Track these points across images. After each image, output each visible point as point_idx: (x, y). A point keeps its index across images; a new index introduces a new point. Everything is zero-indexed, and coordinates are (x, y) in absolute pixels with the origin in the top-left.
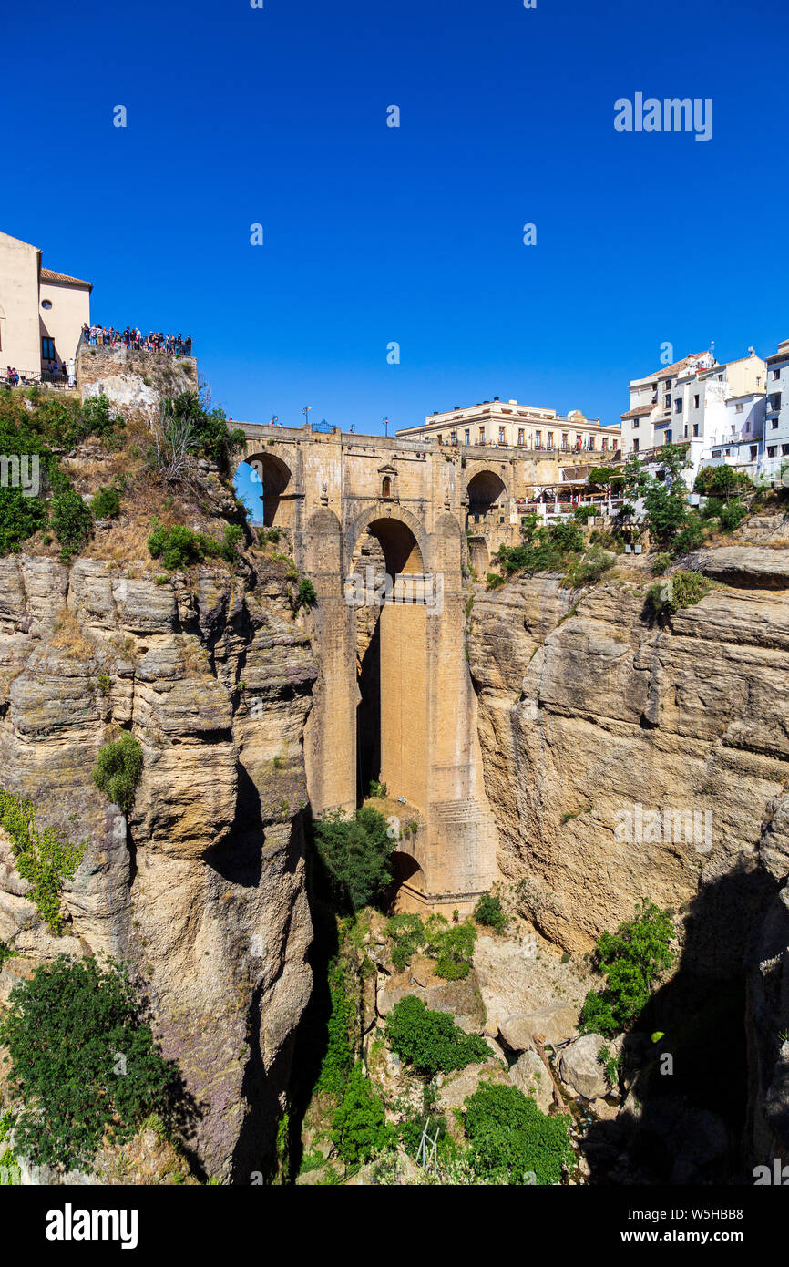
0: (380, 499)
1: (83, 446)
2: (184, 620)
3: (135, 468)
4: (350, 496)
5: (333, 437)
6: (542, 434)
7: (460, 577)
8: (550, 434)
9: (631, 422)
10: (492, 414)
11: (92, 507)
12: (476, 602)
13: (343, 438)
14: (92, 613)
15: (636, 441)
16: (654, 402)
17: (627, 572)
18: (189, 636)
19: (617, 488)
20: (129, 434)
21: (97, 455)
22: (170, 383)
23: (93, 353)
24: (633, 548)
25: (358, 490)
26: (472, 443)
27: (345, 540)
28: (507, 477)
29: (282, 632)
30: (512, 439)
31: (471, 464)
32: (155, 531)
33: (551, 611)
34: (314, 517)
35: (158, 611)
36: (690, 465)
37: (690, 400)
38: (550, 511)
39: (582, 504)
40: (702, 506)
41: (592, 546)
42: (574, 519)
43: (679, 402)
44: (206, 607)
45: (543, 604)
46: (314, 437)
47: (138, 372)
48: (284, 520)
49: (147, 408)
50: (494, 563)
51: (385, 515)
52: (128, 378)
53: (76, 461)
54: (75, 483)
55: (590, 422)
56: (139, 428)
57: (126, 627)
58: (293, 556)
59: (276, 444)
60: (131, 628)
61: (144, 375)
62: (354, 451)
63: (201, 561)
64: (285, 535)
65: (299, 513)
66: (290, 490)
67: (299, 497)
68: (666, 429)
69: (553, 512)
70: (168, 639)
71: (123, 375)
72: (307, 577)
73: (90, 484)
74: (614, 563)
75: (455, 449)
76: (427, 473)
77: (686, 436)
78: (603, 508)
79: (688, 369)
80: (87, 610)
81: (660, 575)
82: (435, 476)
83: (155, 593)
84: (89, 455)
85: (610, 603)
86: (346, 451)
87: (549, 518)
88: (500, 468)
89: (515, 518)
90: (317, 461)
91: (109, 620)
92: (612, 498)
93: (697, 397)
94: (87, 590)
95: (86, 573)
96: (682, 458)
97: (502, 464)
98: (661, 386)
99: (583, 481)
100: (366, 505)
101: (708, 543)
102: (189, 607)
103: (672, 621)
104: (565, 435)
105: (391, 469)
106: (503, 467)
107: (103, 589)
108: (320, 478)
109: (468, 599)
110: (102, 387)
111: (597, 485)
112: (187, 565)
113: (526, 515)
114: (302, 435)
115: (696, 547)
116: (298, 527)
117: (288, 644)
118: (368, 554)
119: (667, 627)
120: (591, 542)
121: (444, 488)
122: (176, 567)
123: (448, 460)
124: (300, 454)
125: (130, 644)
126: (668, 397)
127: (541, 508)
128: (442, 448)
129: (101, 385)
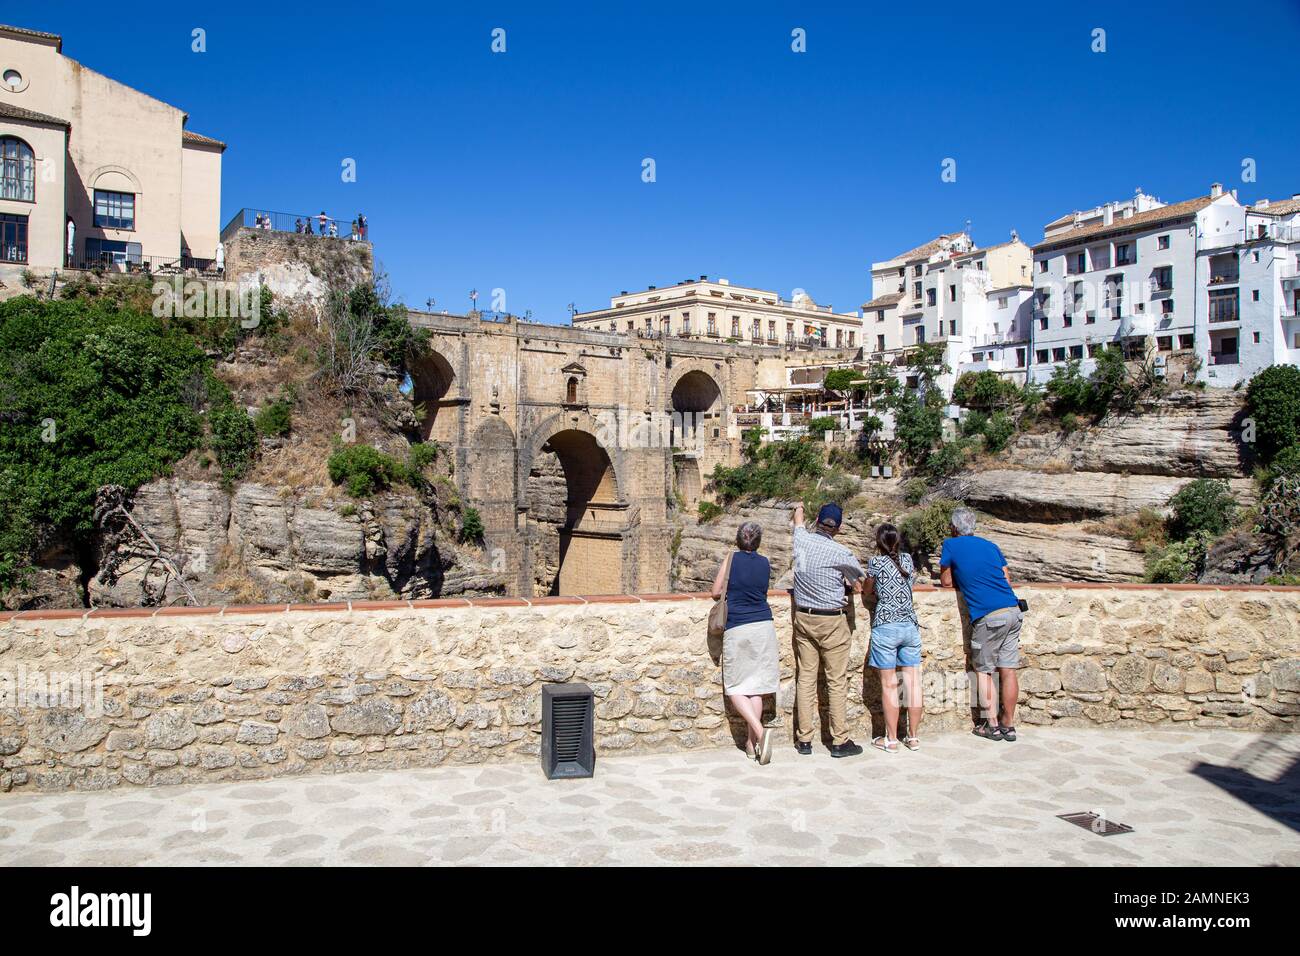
0: (564, 406)
1: (242, 348)
2: (372, 557)
3: (305, 375)
4: (526, 402)
5: (507, 328)
6: (762, 323)
7: (664, 505)
8: (772, 323)
9: (874, 315)
10: (699, 297)
11: (257, 422)
12: (684, 537)
13: (519, 328)
14: (263, 549)
15: (881, 338)
16: (902, 290)
17: (874, 500)
18: (377, 578)
19: (859, 396)
20: (295, 333)
21: (259, 359)
22: (341, 272)
23: (254, 238)
24: (881, 471)
25: (537, 395)
26: (674, 333)
27: (520, 458)
28: (722, 378)
29: (473, 574)
30: (724, 329)
31: (677, 362)
32: (336, 451)
33: (781, 550)
34: (482, 428)
35: (345, 547)
36: (949, 371)
37: (945, 292)
38: (777, 422)
39: (817, 415)
40: (963, 420)
41: (830, 467)
42: (808, 434)
43: (932, 292)
44: (395, 543)
45: (771, 540)
46: (483, 327)
47: (305, 259)
48: (442, 432)
49: (314, 302)
50: (708, 489)
51: (569, 425)
52: (293, 267)
53: (234, 365)
54: (235, 393)
55: (821, 309)
56: (307, 326)
57: (304, 566)
58: (455, 479)
59: (436, 336)
60: (310, 567)
61: (311, 263)
62: (533, 345)
63: (388, 488)
64: (444, 451)
65: (462, 423)
66: (452, 394)
67: (463, 403)
68: (917, 325)
69: (780, 424)
70: (356, 580)
71: (287, 263)
72: (472, 505)
73: (253, 395)
74: (858, 489)
75: (657, 343)
76: (623, 372)
77: (941, 333)
78: (844, 420)
79: (941, 253)
80: (257, 546)
81: (915, 504)
82: (633, 376)
83: (341, 525)
84: (250, 358)
85: (854, 539)
86: (523, 344)
87: (776, 432)
88: (713, 367)
89: (733, 432)
90: (486, 357)
91: (283, 558)
92: (854, 407)
93: (953, 288)
94: (258, 521)
95: (255, 502)
96: (938, 361)
97: (716, 362)
98: (910, 271)
99: (816, 386)
100: (547, 413)
101: (970, 466)
102: (378, 542)
103: (931, 561)
104: (790, 325)
105: (579, 367)
106: (717, 366)
107: (277, 521)
108: (490, 379)
109: (675, 534)
110: (262, 278)
111: (836, 391)
112: (375, 492)
113: (747, 428)
114: (468, 324)
115: (956, 471)
116: (462, 441)
117: (480, 589)
118: (538, 475)
119: (925, 569)
120: (830, 462)
121: (644, 392)
122: (362, 494)
123: (650, 357)
124: (466, 348)
125: (308, 587)
126: (919, 285)
127: (767, 419)
128: (641, 341)
129: (262, 275)
